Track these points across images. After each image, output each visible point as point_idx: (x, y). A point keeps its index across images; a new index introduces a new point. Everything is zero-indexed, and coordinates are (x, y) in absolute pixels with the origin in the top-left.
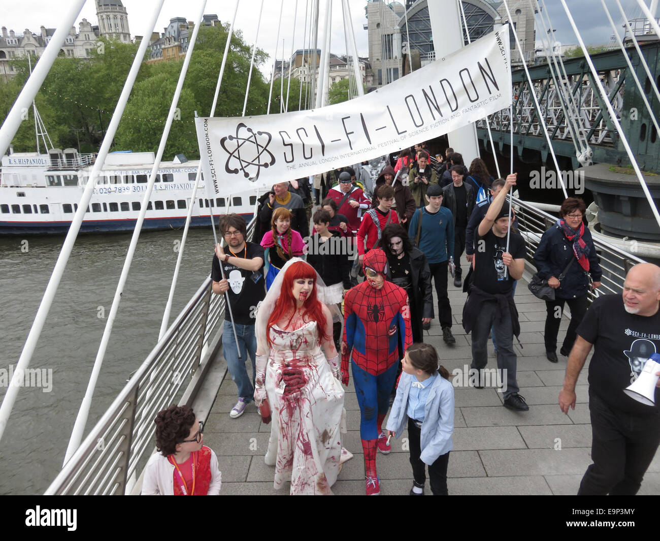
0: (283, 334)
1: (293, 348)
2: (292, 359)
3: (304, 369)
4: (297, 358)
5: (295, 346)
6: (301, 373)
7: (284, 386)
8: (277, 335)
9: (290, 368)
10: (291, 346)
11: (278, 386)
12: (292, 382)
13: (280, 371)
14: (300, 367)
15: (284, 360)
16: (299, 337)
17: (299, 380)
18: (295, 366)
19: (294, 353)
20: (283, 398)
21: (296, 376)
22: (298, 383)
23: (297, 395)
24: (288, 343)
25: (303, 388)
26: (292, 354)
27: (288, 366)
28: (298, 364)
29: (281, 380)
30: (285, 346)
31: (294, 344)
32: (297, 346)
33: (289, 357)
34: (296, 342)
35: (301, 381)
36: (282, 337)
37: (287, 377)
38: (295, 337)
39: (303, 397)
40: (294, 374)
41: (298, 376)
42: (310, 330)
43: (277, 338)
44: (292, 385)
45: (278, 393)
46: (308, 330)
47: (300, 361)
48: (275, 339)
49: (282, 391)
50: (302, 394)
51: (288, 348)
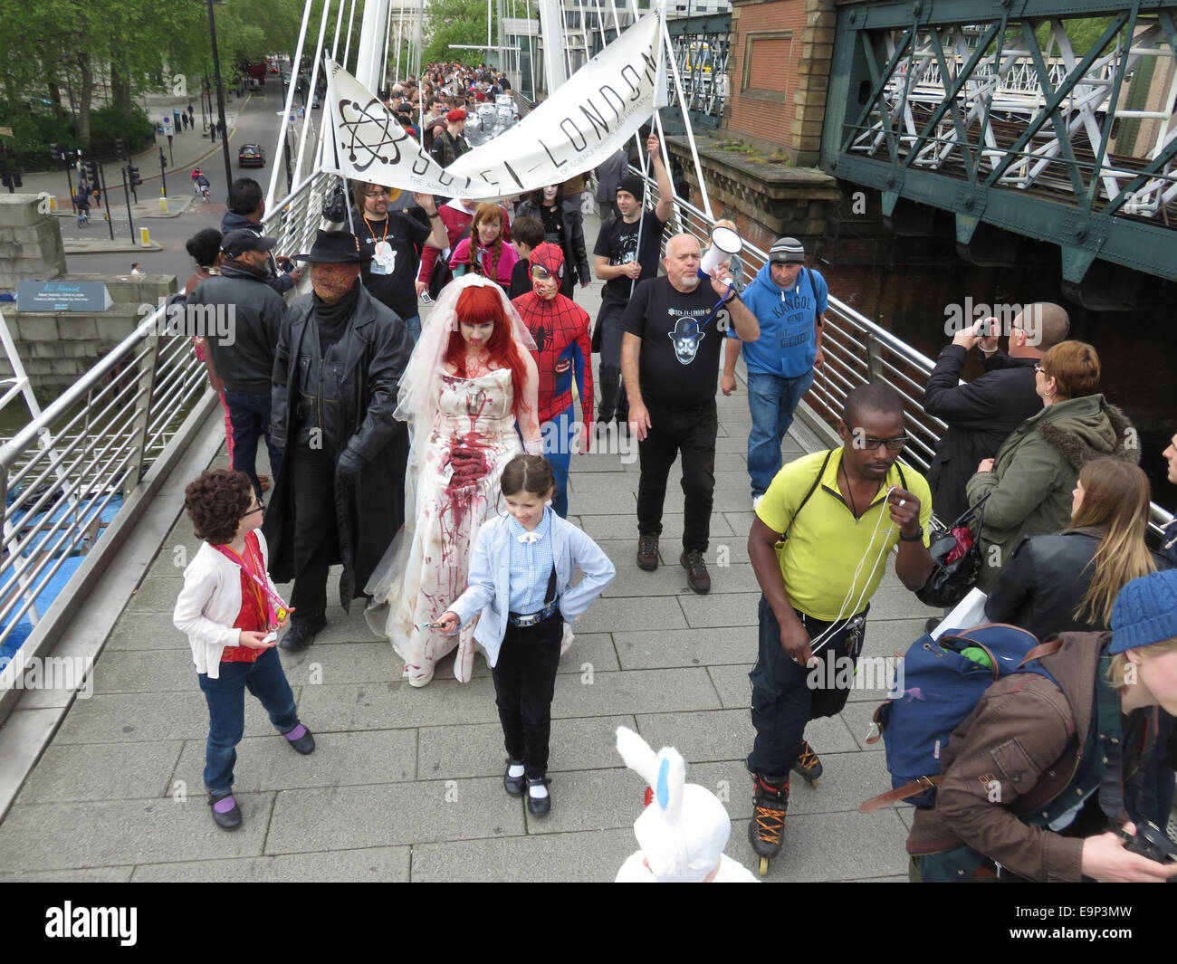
0: (456, 384)
1: (473, 412)
2: (468, 431)
3: (486, 451)
4: (477, 431)
5: (475, 407)
6: (480, 456)
7: (452, 472)
8: (446, 384)
9: (464, 446)
10: (469, 406)
11: (442, 471)
12: (464, 469)
13: (448, 450)
14: (480, 446)
15: (455, 433)
16: (482, 390)
17: (476, 466)
18: (472, 444)
19: (473, 421)
20: (448, 492)
21: (472, 460)
22: (475, 471)
23: (470, 491)
24: (464, 401)
25: (481, 479)
26: (469, 422)
27: (460, 442)
28: (478, 441)
29: (448, 463)
30: (457, 406)
31: (473, 403)
32: (478, 408)
33: (465, 426)
34: (477, 399)
35: (479, 469)
36: (455, 388)
37: (458, 461)
38: (475, 391)
39: (479, 494)
40: (468, 457)
41: (476, 460)
42: (500, 381)
43: (445, 391)
44: (464, 474)
45: (440, 483)
46: (496, 381)
47: (481, 437)
48: (442, 392)
49: (447, 481)
50: (478, 488)
51: (463, 411)
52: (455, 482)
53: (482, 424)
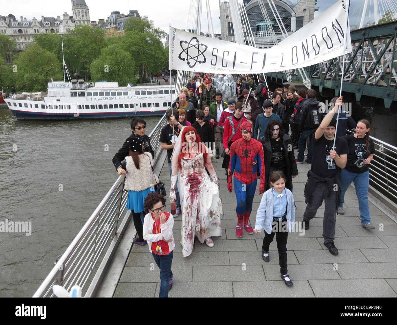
0: (188, 160)
2: (193, 172)
3: (199, 177)
4: (195, 172)
5: (194, 166)
6: (198, 179)
7: (190, 185)
8: (185, 161)
9: (192, 177)
10: (192, 166)
11: (187, 185)
12: (193, 183)
13: (187, 178)
14: (197, 176)
15: (189, 173)
16: (196, 161)
17: (197, 182)
18: (194, 176)
19: (194, 169)
20: (189, 191)
21: (195, 180)
22: (197, 184)
23: (196, 189)
25: (199, 185)
27: (191, 176)
28: (196, 175)
29: (188, 182)
30: (189, 167)
31: (194, 165)
32: (195, 166)
33: (192, 171)
36: (188, 162)
37: (191, 181)
38: (194, 161)
39: (199, 190)
40: (194, 180)
41: (196, 180)
42: (201, 157)
43: (185, 163)
44: (194, 185)
45: (187, 189)
46: (200, 157)
47: (197, 173)
48: (184, 163)
49: (189, 188)
50: (199, 188)
51: (191, 167)
52: (191, 188)
53: (197, 170)
